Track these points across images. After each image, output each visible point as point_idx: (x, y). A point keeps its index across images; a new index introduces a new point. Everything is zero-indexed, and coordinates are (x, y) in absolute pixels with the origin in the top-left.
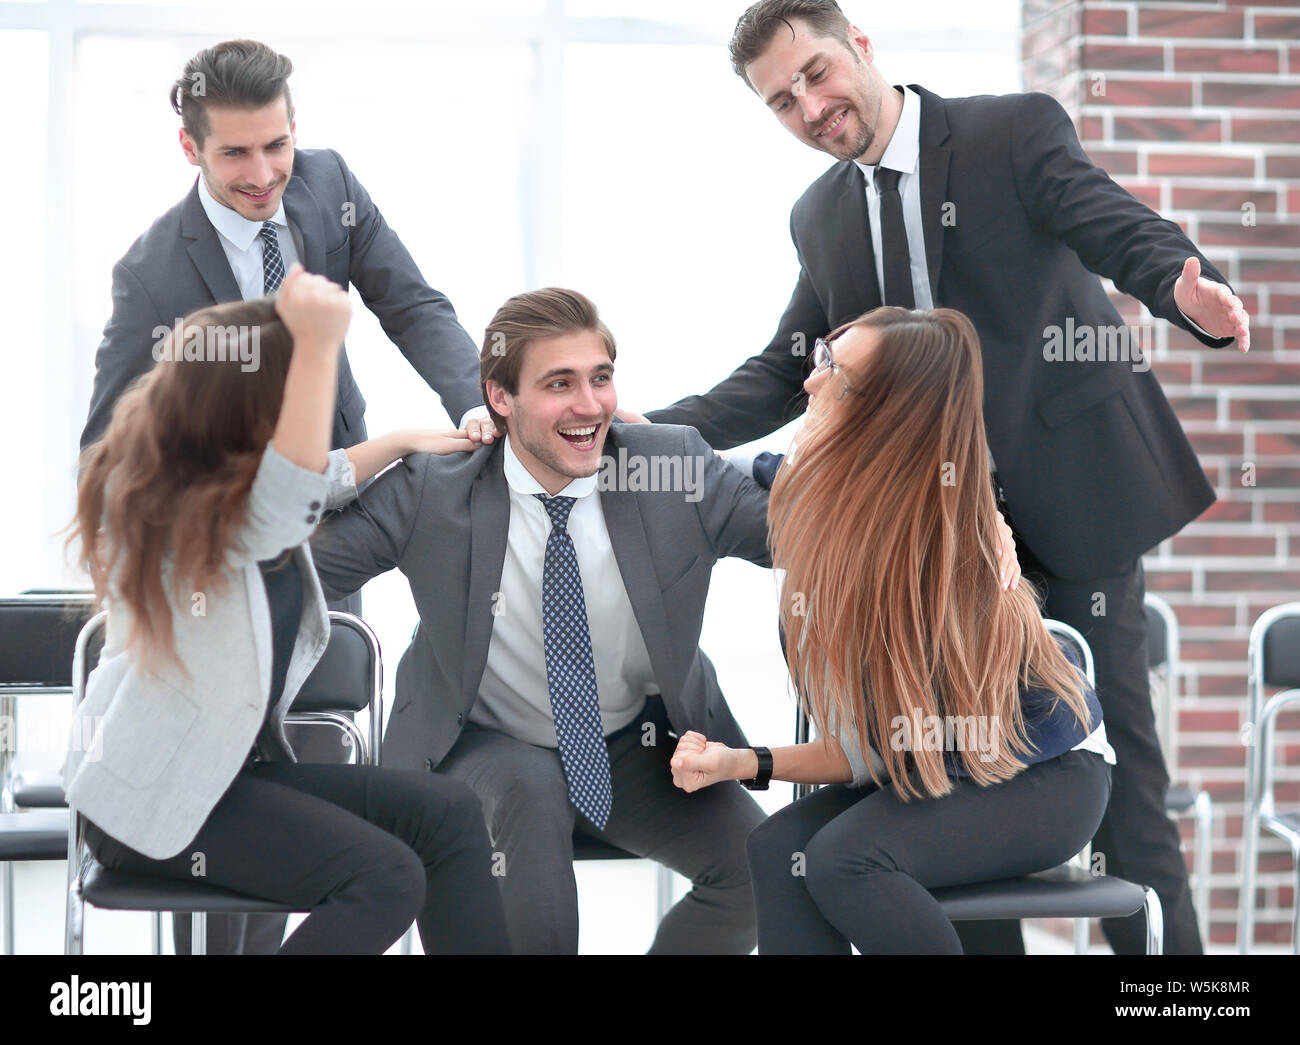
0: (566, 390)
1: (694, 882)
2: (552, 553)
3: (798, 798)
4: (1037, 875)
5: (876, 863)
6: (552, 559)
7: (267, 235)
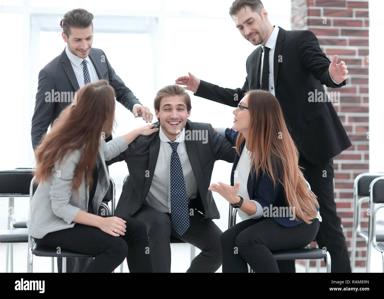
0: (170, 111)
1: (202, 250)
2: (173, 158)
5: (256, 242)
7: (84, 63)
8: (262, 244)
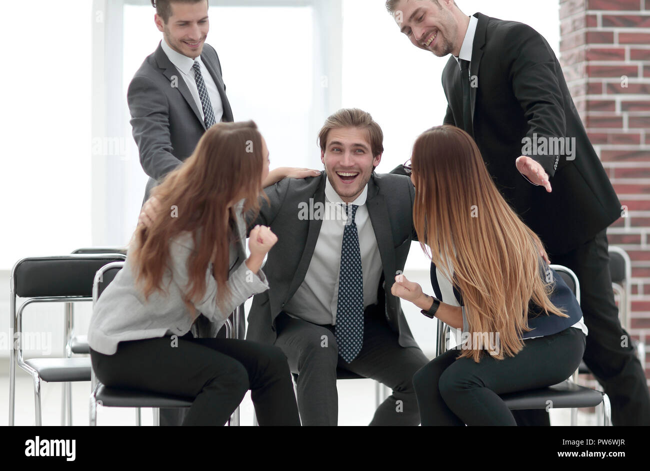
0: (340, 153)
1: (393, 390)
2: (348, 232)
3: (438, 355)
4: (552, 387)
5: (474, 383)
6: (347, 234)
7: (196, 68)
8: (484, 386)
